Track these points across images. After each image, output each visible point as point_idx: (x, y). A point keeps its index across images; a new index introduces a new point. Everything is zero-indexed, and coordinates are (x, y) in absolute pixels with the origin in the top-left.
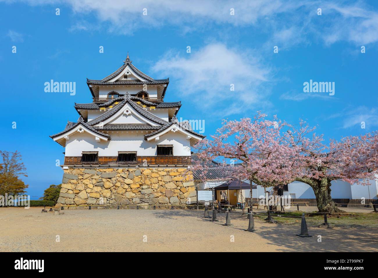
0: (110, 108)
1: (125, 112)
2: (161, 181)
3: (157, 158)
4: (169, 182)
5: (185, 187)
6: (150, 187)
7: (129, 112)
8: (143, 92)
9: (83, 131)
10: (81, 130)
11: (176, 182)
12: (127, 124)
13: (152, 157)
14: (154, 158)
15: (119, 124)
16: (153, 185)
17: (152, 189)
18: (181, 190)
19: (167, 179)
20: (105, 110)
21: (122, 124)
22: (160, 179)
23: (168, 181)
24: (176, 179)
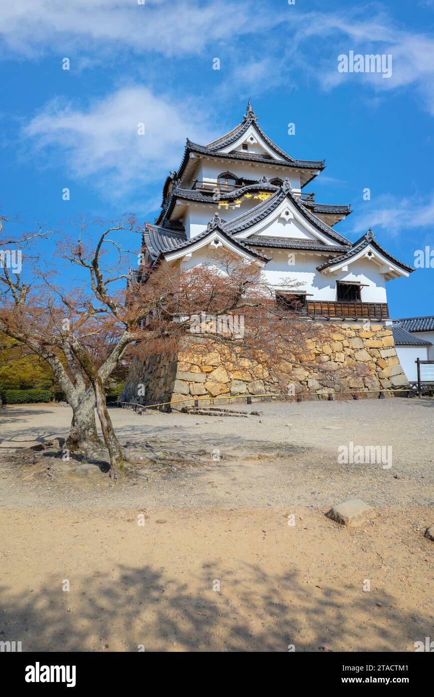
0: (236, 204)
1: (283, 215)
2: (347, 347)
3: (338, 305)
4: (360, 349)
5: (384, 359)
6: (332, 358)
7: (291, 216)
8: (277, 181)
9: (220, 244)
10: (216, 242)
11: (370, 348)
12: (286, 238)
13: (331, 303)
14: (333, 305)
15: (273, 237)
16: (337, 355)
17: (336, 362)
18: (380, 364)
19: (356, 343)
20: (227, 208)
21: (279, 238)
22: (346, 343)
23: (359, 347)
24: (369, 343)
